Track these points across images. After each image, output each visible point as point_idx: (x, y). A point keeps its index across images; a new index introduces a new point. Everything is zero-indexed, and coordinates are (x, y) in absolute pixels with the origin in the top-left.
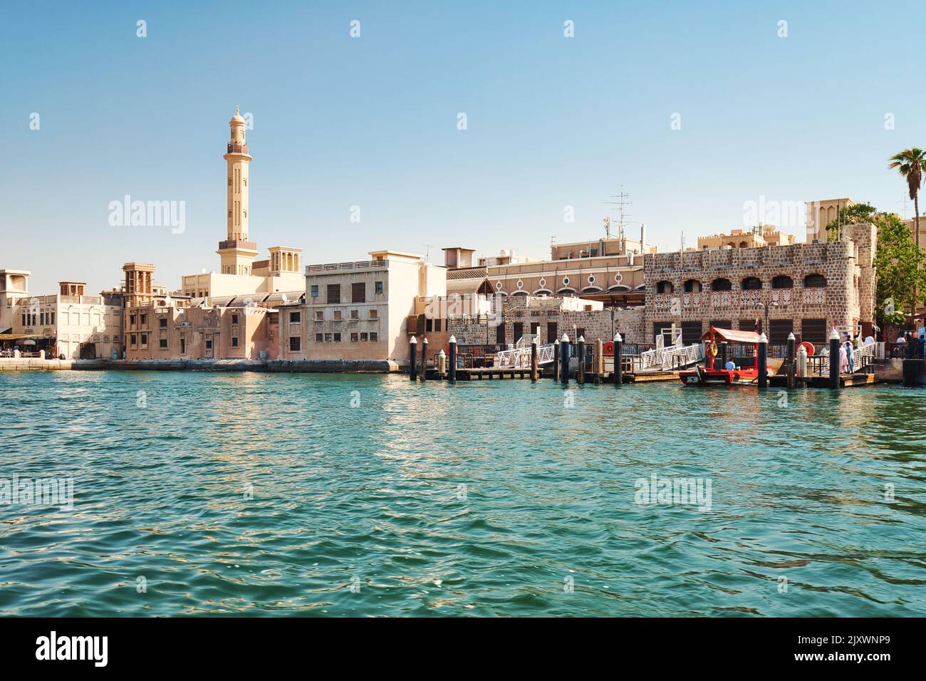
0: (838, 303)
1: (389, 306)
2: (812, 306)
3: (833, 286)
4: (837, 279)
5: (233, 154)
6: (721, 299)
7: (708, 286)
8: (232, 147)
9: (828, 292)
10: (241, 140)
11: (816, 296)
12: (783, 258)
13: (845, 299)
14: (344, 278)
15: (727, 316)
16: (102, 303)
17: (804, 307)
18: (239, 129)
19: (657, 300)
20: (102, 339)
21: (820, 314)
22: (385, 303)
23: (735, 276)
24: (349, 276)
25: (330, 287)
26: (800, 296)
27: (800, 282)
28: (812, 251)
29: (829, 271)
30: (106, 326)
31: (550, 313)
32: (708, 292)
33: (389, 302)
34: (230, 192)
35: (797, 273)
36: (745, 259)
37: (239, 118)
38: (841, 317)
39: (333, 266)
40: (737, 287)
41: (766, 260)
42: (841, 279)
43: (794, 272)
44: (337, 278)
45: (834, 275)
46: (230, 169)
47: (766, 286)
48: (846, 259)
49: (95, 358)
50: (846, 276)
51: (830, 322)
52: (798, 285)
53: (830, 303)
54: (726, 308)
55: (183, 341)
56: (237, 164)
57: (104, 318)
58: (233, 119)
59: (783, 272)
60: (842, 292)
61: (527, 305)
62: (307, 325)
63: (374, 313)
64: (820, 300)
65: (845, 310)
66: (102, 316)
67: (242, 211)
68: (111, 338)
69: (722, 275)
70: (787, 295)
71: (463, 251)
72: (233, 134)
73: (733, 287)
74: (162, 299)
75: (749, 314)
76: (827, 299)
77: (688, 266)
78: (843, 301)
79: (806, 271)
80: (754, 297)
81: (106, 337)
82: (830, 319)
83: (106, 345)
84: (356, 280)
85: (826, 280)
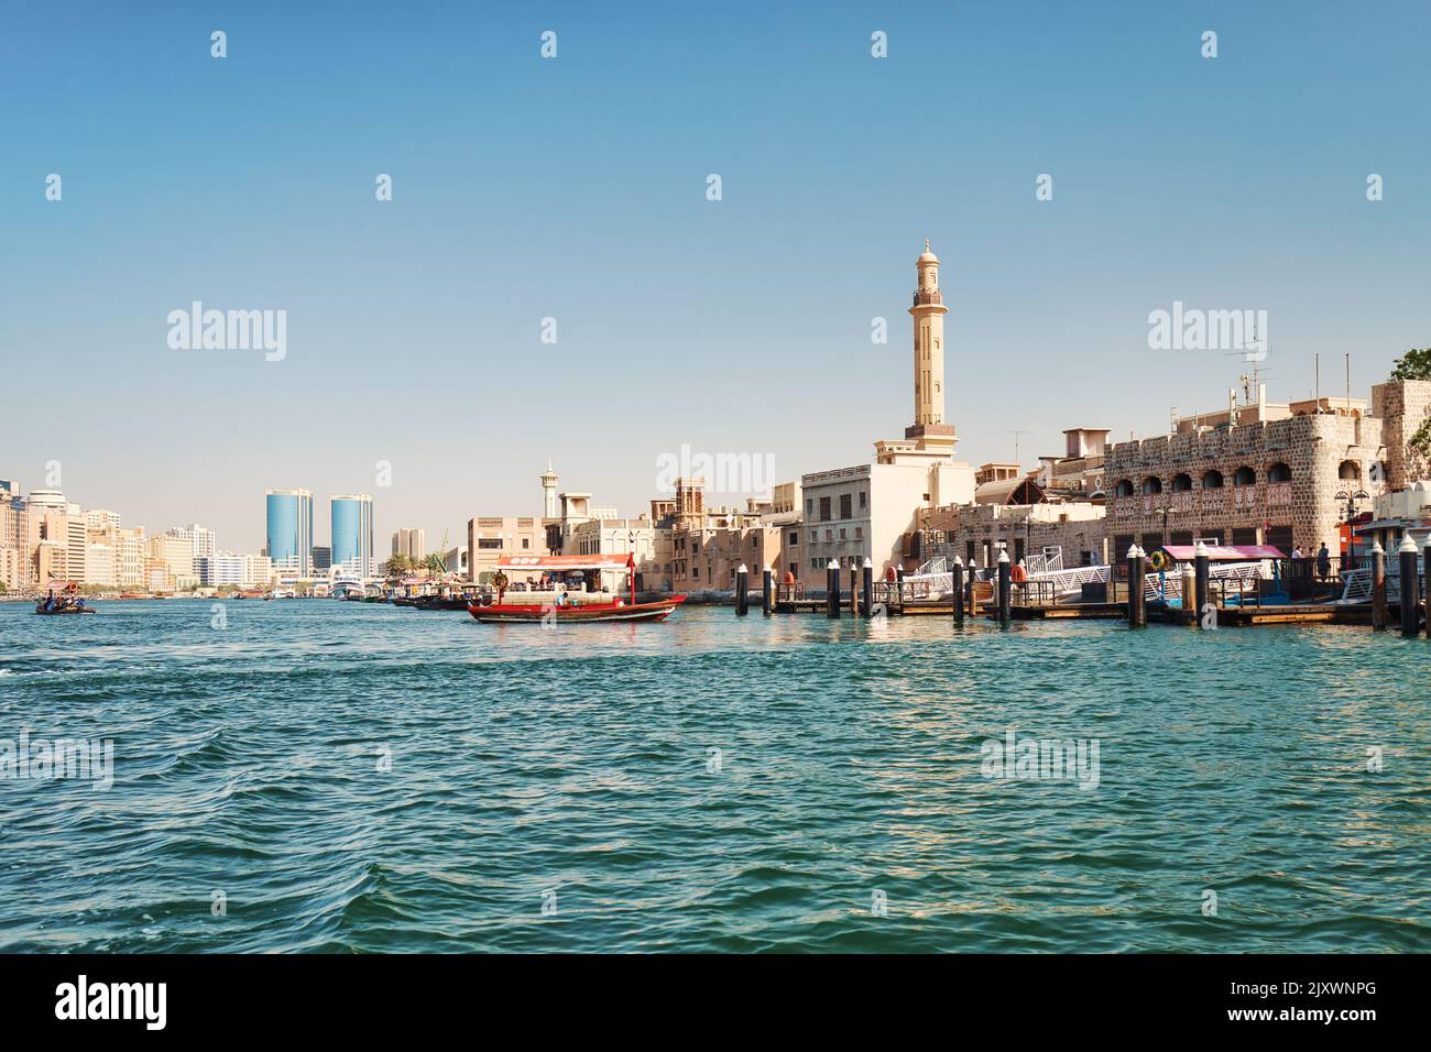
0: (1306, 503)
1: (872, 523)
2: (1277, 508)
3: (1298, 479)
4: (1303, 469)
5: (920, 306)
6: (1182, 502)
7: (1168, 484)
8: (921, 298)
9: (1293, 488)
10: (932, 286)
11: (1281, 494)
12: (1247, 443)
13: (1314, 498)
14: (833, 489)
15: (1190, 524)
16: (651, 526)
17: (1268, 510)
18: (929, 270)
19: (1118, 506)
20: (651, 569)
21: (1285, 519)
22: (866, 519)
23: (1195, 469)
24: (838, 486)
25: (822, 499)
26: (1264, 495)
27: (1263, 476)
28: (1277, 431)
29: (1293, 459)
30: (656, 553)
31: (1018, 526)
32: (1168, 493)
33: (871, 518)
34: (917, 359)
35: (1259, 462)
36: (1207, 445)
37: (930, 256)
38: (1310, 522)
39: (823, 475)
40: (1198, 485)
41: (1226, 446)
42: (1307, 469)
43: (1257, 462)
44: (827, 489)
45: (1300, 464)
46: (917, 328)
47: (1228, 482)
48: (1313, 440)
49: (643, 590)
50: (1313, 464)
51: (1296, 531)
52: (1261, 478)
53: (1296, 503)
54: (1186, 514)
55: (710, 569)
56: (924, 320)
57: (653, 544)
58: (921, 258)
59: (1245, 462)
60: (1309, 487)
61: (996, 517)
62: (804, 548)
63: (859, 530)
64: (1286, 500)
65: (1313, 513)
66: (651, 541)
67: (933, 383)
68: (662, 567)
69: (1181, 470)
70: (1250, 493)
71: (1089, 433)
72: (921, 279)
73: (1193, 485)
74: (723, 518)
75: (1211, 522)
76: (1293, 498)
77: (1149, 458)
78: (1310, 500)
79: (1269, 459)
80: (1215, 498)
81: (656, 566)
82: (1297, 526)
83: (655, 575)
84: (843, 491)
85: (1290, 471)
